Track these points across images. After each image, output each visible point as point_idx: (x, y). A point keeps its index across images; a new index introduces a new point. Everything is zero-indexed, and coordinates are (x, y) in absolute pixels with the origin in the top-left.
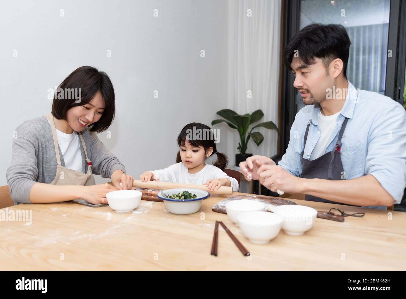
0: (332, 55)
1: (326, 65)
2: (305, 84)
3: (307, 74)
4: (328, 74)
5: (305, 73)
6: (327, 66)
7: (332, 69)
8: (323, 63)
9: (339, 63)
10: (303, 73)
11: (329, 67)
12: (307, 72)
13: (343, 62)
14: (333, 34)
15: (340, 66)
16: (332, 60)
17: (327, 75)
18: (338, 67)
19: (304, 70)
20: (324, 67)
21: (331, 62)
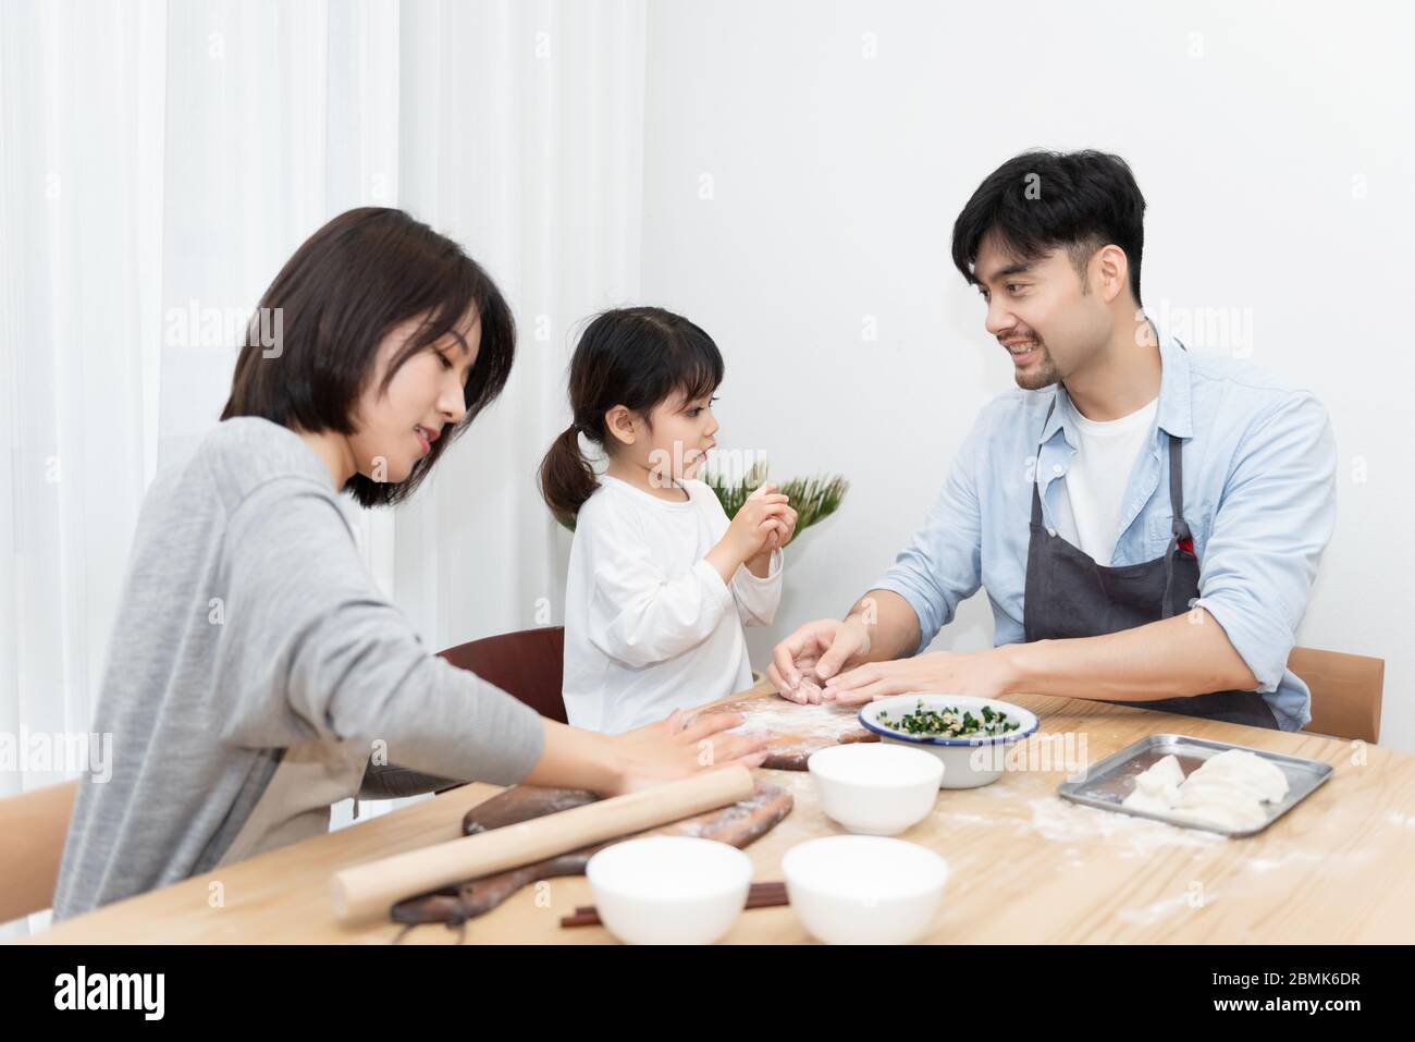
0: (1094, 235)
1: (1080, 265)
2: (1019, 320)
3: (1023, 291)
4: (1086, 290)
5: (1017, 288)
6: (1082, 267)
7: (1096, 276)
8: (1072, 259)
9: (1116, 256)
10: (1011, 287)
11: (1089, 269)
12: (1024, 285)
13: (1128, 257)
14: (1097, 176)
15: (1118, 266)
16: (1097, 250)
17: (1084, 294)
18: (1111, 271)
19: (1013, 279)
20: (1075, 269)
21: (1093, 253)
